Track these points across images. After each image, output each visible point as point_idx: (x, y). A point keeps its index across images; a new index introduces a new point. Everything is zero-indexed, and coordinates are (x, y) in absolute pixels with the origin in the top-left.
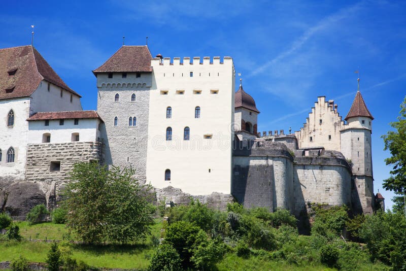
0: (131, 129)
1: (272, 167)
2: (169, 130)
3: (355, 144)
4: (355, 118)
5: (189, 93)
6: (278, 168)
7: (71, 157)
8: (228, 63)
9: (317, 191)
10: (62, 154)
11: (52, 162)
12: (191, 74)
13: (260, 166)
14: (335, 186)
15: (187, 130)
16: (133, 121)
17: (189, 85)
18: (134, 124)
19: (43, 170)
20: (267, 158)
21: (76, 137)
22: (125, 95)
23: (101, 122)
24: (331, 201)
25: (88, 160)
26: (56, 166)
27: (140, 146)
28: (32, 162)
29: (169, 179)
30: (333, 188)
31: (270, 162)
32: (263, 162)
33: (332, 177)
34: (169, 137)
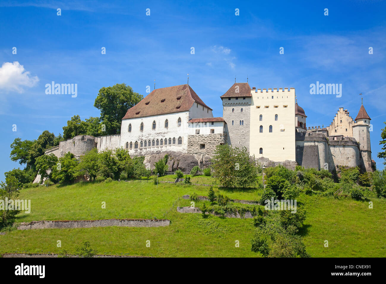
0: (241, 127)
1: (317, 146)
2: (261, 127)
3: (361, 133)
4: (361, 119)
5: (271, 107)
6: (321, 147)
7: (210, 142)
8: (293, 91)
9: (342, 159)
10: (206, 140)
11: (200, 144)
12: (273, 97)
13: (311, 146)
14: (352, 156)
15: (271, 127)
16: (242, 122)
17: (271, 103)
18: (243, 124)
19: (196, 148)
20: (315, 141)
21: (213, 131)
22: (237, 109)
23: (225, 123)
24: (350, 164)
25: (219, 143)
26: (203, 146)
27: (246, 136)
28: (190, 144)
29: (262, 153)
30: (351, 157)
31: (316, 144)
32: (313, 144)
33: (350, 151)
34: (261, 131)
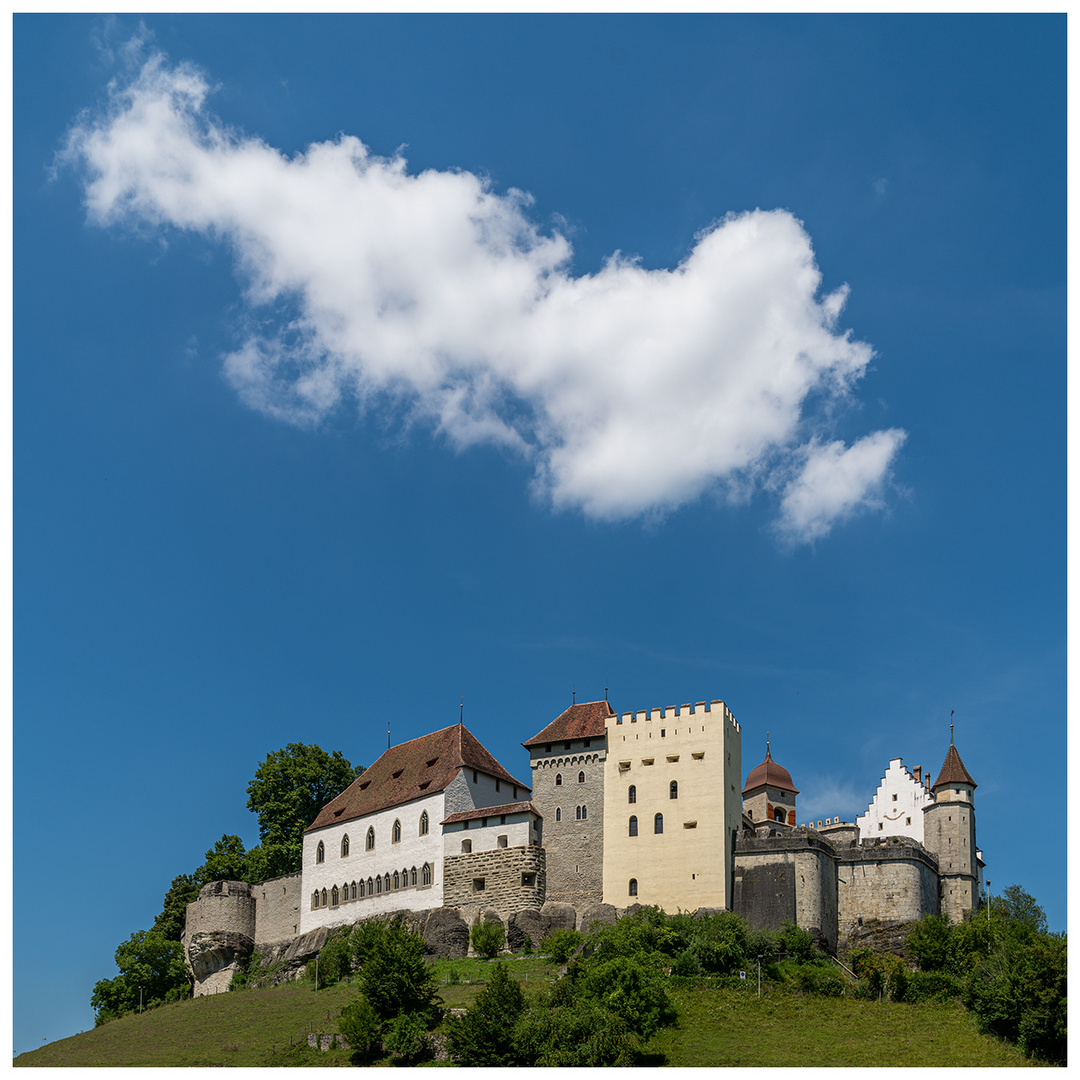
0: (579, 824)
1: (792, 866)
2: (633, 820)
3: (944, 826)
4: (944, 787)
5: (661, 762)
6: (805, 866)
7: (497, 870)
8: (718, 709)
9: (874, 901)
10: (486, 867)
11: (474, 880)
12: (663, 733)
13: (774, 865)
14: (901, 891)
15: (659, 818)
16: (581, 812)
17: (659, 750)
18: (584, 817)
19: (465, 890)
20: (785, 852)
21: (503, 841)
22: (569, 772)
23: (539, 818)
24: (896, 914)
25: (520, 872)
26: (480, 884)
27: (593, 850)
28: (450, 880)
29: (636, 894)
30: (899, 894)
31: (791, 857)
32: (779, 858)
33: (902, 875)
34: (633, 832)
